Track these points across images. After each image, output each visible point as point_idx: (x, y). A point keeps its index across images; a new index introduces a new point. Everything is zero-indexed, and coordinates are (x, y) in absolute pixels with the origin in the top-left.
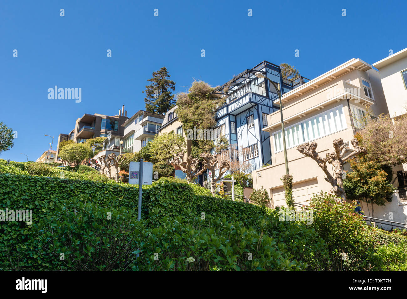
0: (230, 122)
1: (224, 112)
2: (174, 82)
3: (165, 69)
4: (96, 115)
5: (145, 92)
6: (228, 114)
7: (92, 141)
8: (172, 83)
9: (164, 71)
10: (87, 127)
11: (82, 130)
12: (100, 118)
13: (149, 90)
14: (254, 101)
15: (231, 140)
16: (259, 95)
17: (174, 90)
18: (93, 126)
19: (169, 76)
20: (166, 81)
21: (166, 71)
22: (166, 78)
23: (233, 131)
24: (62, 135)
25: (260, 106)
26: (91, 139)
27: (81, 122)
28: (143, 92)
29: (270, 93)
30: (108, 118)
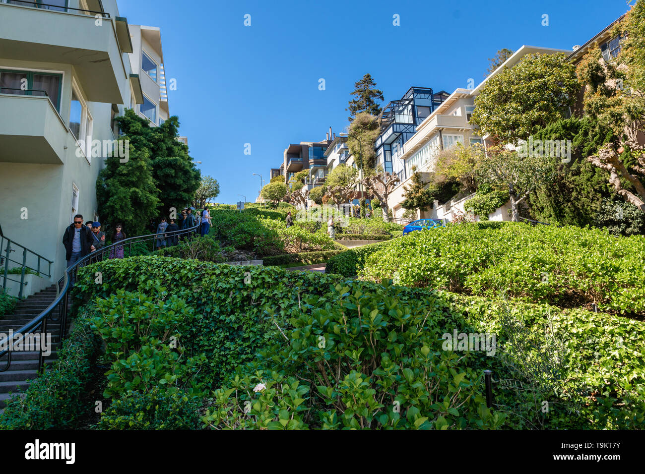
0: (385, 151)
1: (379, 142)
2: (381, 90)
3: (368, 76)
4: (302, 143)
5: (348, 110)
6: (383, 144)
7: (299, 175)
8: (378, 92)
9: (368, 80)
10: (295, 159)
11: (290, 164)
12: (307, 146)
13: (352, 107)
14: (398, 130)
15: (385, 168)
16: (403, 124)
17: (383, 100)
18: (300, 156)
19: (374, 84)
20: (371, 92)
21: (370, 79)
22: (371, 88)
23: (388, 159)
24: (273, 170)
25: (404, 134)
26: (298, 173)
27: (288, 153)
28: (346, 110)
29: (417, 119)
30: (314, 145)
